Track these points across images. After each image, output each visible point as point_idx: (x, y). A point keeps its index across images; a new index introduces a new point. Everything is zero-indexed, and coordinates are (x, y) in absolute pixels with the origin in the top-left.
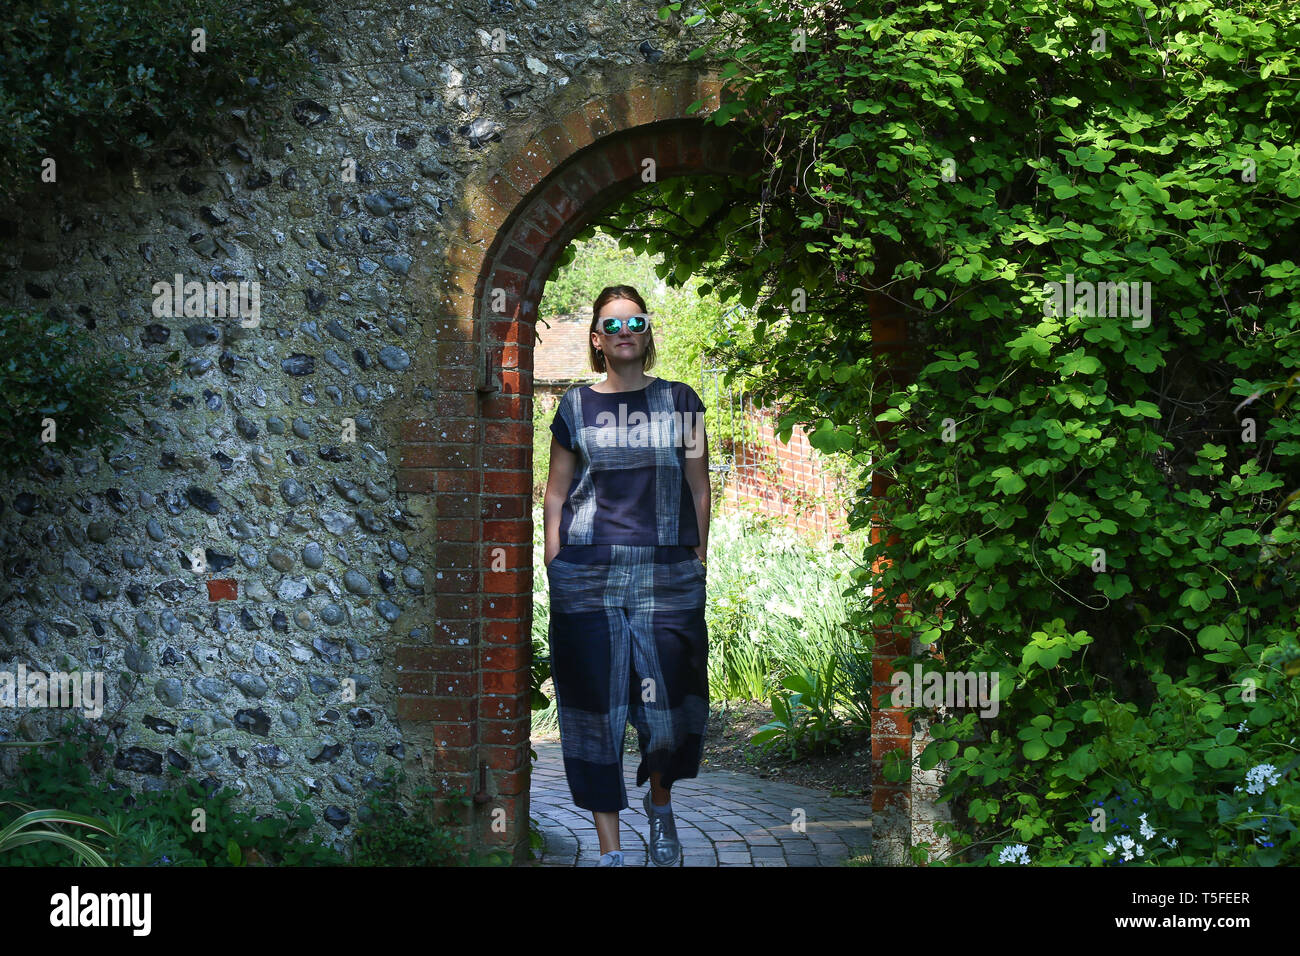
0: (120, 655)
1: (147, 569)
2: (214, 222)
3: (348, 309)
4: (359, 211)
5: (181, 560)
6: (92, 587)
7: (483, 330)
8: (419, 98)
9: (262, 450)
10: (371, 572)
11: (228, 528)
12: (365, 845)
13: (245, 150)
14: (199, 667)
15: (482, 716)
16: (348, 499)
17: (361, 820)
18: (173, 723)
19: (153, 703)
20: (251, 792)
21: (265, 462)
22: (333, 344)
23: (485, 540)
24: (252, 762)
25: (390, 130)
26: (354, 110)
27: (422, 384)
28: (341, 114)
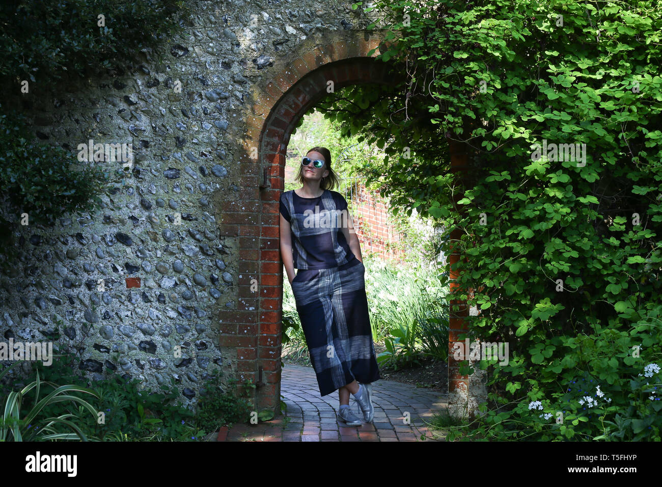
0: (82, 314)
1: (96, 272)
2: (131, 103)
3: (196, 147)
4: (202, 99)
5: (112, 268)
6: (68, 281)
7: (262, 158)
8: (233, 44)
9: (153, 215)
10: (207, 275)
11: (136, 253)
12: (203, 407)
13: (146, 68)
14: (121, 320)
15: (260, 345)
16: (195, 239)
17: (201, 395)
18: (108, 347)
19: (99, 337)
20: (147, 381)
21: (155, 221)
22: (189, 164)
23: (262, 260)
24: (147, 367)
25: (218, 60)
26: (201, 50)
27: (233, 184)
28: (194, 51)
